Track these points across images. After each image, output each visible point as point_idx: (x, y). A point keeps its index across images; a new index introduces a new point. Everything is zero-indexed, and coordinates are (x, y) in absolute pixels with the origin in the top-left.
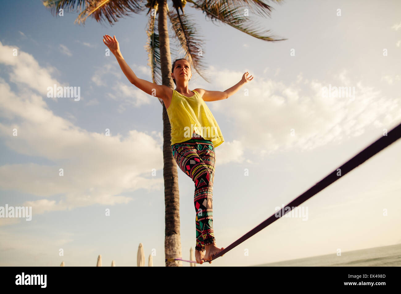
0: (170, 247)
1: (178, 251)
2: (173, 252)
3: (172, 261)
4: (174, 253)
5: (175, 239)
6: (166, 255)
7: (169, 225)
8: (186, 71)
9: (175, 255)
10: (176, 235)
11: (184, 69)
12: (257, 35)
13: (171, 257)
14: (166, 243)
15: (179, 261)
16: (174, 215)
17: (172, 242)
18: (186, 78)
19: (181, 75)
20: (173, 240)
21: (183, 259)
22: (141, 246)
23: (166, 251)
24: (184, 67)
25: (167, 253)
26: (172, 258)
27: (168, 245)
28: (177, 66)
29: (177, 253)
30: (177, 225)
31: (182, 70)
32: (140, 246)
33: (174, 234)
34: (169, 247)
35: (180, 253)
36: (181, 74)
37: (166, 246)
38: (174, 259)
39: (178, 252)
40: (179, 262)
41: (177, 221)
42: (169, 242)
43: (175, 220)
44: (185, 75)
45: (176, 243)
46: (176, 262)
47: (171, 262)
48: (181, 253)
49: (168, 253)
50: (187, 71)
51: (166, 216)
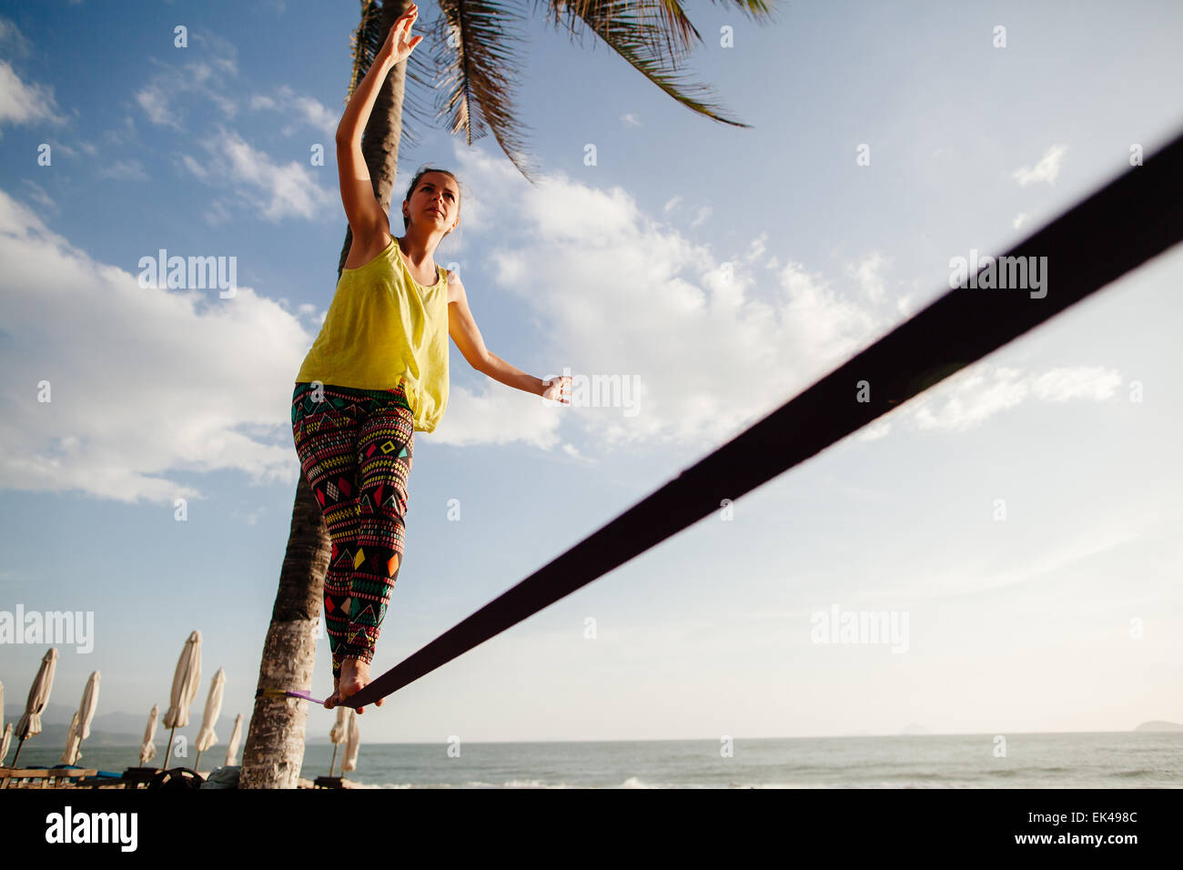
0: (281, 655)
1: (301, 671)
2: (287, 671)
3: (278, 696)
4: (288, 676)
5: (299, 632)
6: (264, 676)
7: (292, 589)
8: (445, 207)
9: (291, 680)
10: (305, 622)
11: (441, 198)
12: (674, 88)
13: (277, 684)
14: (269, 640)
15: (298, 699)
16: (312, 562)
17: (289, 641)
18: (440, 223)
19: (429, 212)
20: (292, 635)
21: (311, 696)
22: (196, 640)
23: (264, 665)
24: (441, 193)
25: (267, 671)
26: (280, 688)
27: (277, 648)
28: (425, 186)
29: (300, 677)
30: (315, 594)
31: (435, 199)
32: (193, 639)
33: (302, 619)
34: (276, 656)
35: (306, 677)
36: (430, 210)
37: (266, 650)
38: (285, 692)
39: (302, 673)
40: (297, 703)
41: (317, 580)
42: (279, 640)
43: (312, 577)
44: (439, 215)
45: (302, 645)
46: (291, 701)
47: (274, 700)
48: (309, 679)
49: (270, 673)
50: (448, 207)
51: (285, 562)
